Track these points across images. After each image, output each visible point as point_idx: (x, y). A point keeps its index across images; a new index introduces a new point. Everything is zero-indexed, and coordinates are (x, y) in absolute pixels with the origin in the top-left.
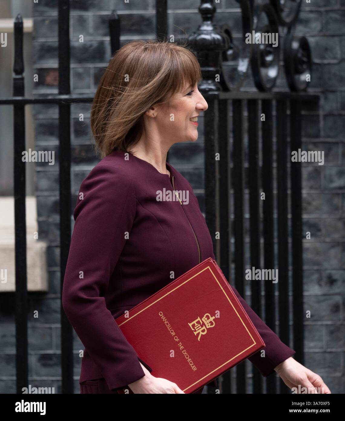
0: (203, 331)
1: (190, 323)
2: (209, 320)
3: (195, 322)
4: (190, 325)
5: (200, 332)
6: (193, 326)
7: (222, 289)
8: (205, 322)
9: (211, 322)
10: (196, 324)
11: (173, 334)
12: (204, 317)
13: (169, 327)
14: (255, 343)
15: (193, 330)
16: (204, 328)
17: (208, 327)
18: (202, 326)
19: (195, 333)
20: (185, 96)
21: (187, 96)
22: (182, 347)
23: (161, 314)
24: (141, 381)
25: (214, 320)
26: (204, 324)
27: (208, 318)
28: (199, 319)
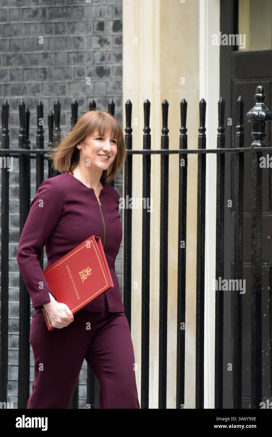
0: (85, 277)
1: (80, 272)
2: (89, 271)
3: (82, 272)
4: (80, 273)
5: (84, 277)
6: (81, 274)
7: (97, 253)
8: (87, 272)
9: (89, 272)
10: (83, 273)
11: (72, 278)
12: (87, 269)
13: (70, 274)
14: (107, 285)
15: (81, 276)
16: (86, 275)
17: (88, 275)
18: (85, 275)
19: (82, 278)
20: (95, 140)
21: (96, 140)
22: (75, 286)
23: (67, 266)
25: (91, 271)
26: (86, 273)
27: (89, 270)
28: (84, 270)
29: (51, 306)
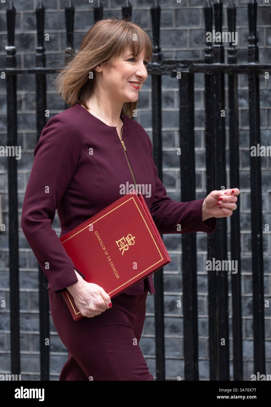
0: (126, 248)
1: (117, 241)
2: (131, 240)
3: (120, 240)
4: (117, 242)
5: (124, 248)
6: (119, 243)
7: (142, 215)
8: (128, 241)
9: (132, 241)
10: (121, 242)
11: (104, 249)
12: (127, 237)
13: (101, 243)
14: (163, 259)
15: (119, 246)
16: (127, 245)
17: (129, 245)
18: (125, 244)
19: (120, 249)
20: (126, 61)
21: (128, 61)
22: (110, 260)
23: (96, 233)
24: (75, 286)
25: (134, 239)
26: (127, 242)
27: (130, 238)
28: (123, 238)
29: (80, 288)
